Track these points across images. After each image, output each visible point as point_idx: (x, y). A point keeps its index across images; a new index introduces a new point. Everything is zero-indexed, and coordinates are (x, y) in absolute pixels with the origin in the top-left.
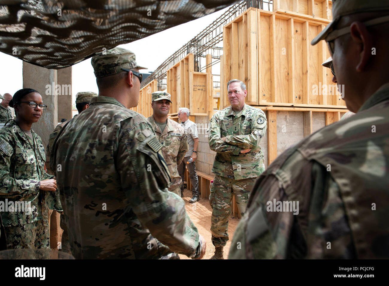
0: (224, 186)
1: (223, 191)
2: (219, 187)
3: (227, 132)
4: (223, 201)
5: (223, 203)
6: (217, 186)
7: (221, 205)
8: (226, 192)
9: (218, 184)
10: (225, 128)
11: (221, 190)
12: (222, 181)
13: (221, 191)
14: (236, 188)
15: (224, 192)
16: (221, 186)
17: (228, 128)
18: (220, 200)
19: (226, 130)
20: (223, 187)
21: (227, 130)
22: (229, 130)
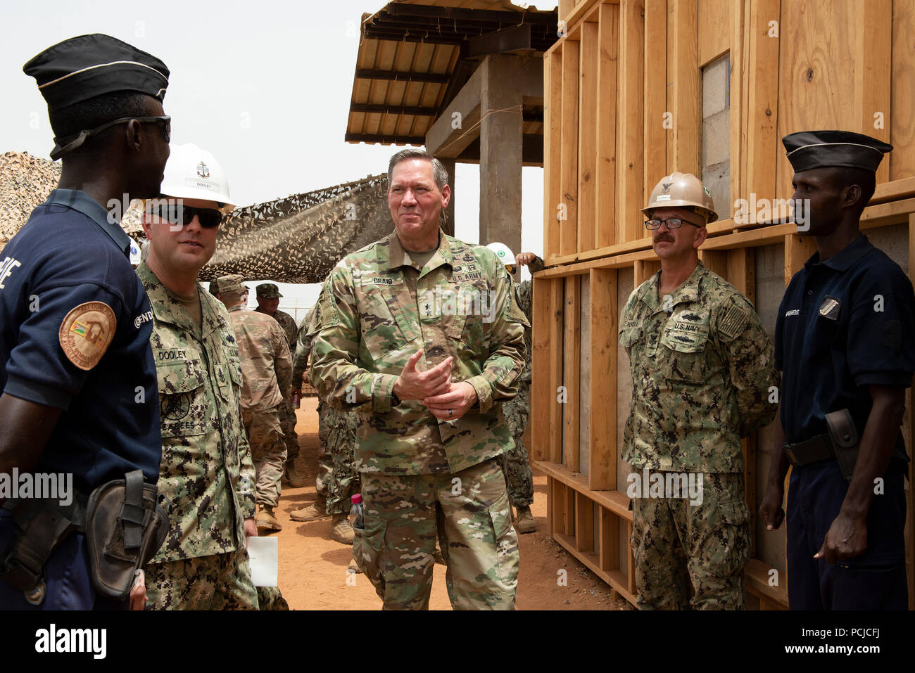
0: (412, 500)
1: (411, 518)
2: (397, 508)
3: (396, 324)
4: (418, 549)
5: (417, 556)
6: (389, 506)
7: (414, 564)
8: (423, 519)
9: (392, 498)
10: (388, 312)
11: (405, 516)
12: (403, 487)
13: (405, 520)
14: (448, 499)
15: (416, 520)
16: (404, 504)
17: (394, 310)
18: (406, 550)
19: (391, 319)
20: (410, 505)
21: (394, 317)
22: (401, 317)
